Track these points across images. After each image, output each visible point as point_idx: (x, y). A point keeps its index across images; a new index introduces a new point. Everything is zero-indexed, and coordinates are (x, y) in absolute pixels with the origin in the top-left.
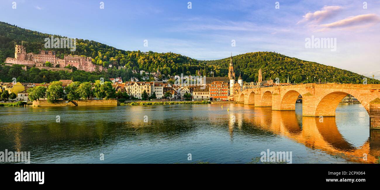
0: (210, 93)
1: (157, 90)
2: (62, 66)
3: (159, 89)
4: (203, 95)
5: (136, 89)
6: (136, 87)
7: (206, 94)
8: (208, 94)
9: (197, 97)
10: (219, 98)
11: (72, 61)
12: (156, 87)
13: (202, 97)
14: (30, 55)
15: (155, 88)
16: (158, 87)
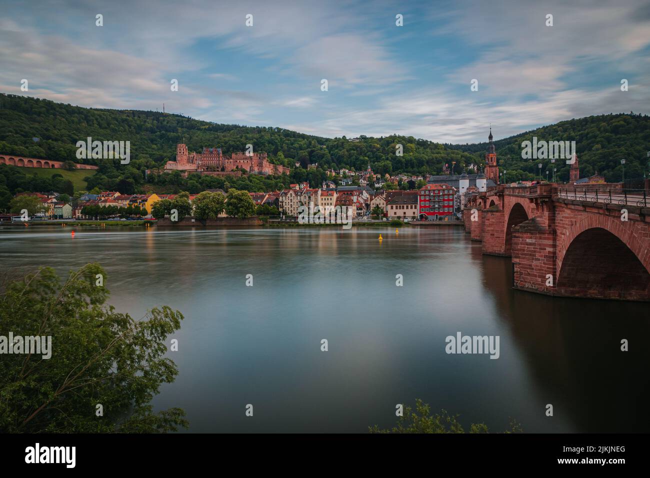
0: (418, 207)
1: (325, 202)
2: (229, 168)
3: (328, 199)
4: (405, 210)
5: (291, 201)
6: (292, 198)
7: (411, 208)
8: (416, 208)
9: (395, 213)
10: (437, 215)
11: (242, 161)
12: (324, 198)
13: (405, 213)
14: (192, 156)
15: (322, 199)
16: (326, 198)
